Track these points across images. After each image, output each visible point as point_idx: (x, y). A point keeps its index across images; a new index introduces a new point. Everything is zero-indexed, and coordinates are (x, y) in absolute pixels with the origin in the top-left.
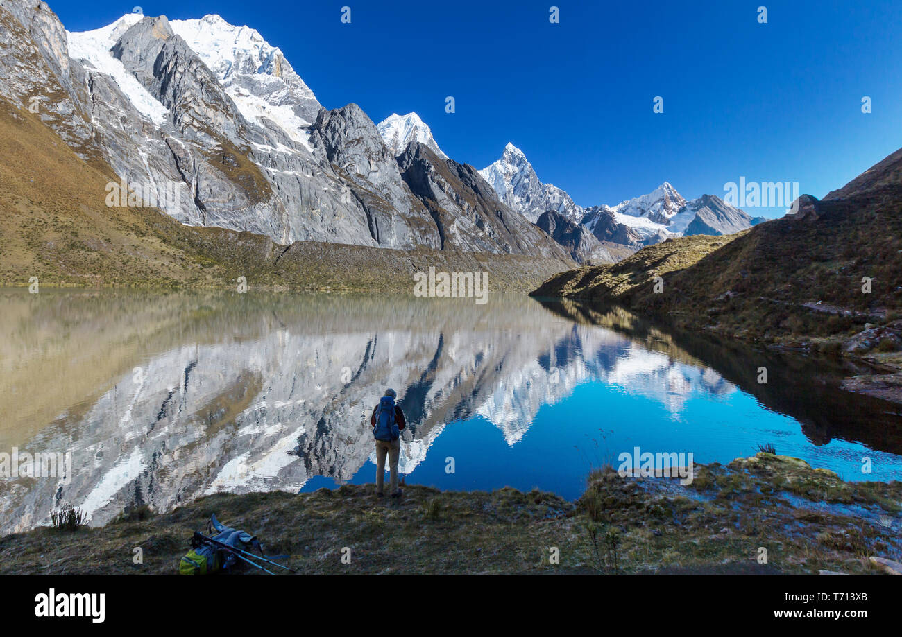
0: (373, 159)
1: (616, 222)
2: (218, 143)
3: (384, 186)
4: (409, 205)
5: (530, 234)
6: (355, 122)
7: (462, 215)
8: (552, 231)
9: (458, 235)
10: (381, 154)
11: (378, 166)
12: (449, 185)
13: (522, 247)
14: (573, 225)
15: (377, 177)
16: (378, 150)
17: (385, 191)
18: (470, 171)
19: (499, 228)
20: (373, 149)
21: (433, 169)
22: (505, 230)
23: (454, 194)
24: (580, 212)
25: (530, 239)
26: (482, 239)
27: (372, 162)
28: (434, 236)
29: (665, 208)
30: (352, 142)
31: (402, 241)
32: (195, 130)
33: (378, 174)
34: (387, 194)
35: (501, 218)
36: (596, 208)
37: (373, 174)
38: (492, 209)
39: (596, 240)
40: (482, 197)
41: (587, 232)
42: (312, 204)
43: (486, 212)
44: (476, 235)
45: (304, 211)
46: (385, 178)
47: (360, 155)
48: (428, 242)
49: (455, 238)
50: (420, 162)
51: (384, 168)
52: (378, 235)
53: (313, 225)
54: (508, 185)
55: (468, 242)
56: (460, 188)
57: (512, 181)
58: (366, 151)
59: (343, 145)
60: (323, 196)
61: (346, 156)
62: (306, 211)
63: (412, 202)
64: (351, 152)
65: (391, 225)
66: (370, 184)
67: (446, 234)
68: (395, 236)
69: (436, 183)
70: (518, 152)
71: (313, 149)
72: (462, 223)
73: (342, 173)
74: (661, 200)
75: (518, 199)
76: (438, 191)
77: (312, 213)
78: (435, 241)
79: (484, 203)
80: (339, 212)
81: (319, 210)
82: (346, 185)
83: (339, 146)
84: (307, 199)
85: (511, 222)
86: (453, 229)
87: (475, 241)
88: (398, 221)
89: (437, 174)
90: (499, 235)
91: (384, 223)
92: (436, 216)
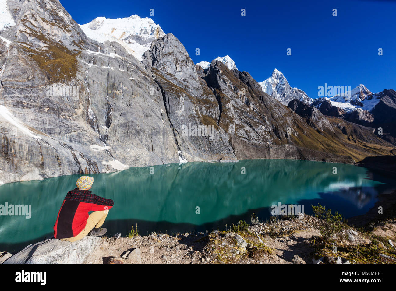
0: (178, 64)
1: (331, 105)
2: (45, 45)
3: (185, 80)
4: (202, 92)
5: (281, 110)
6: (169, 43)
7: (237, 98)
8: (295, 108)
9: (232, 110)
10: (185, 62)
11: (182, 68)
12: (230, 81)
13: (274, 117)
14: (307, 106)
15: (181, 75)
16: (183, 59)
17: (185, 83)
18: (246, 75)
19: (260, 106)
20: (180, 58)
21: (221, 72)
22: (264, 107)
23: (233, 86)
24: (311, 101)
25: (280, 112)
26: (248, 112)
27: (177, 66)
28: (215, 110)
29: (360, 97)
30: (166, 55)
31: (188, 113)
32: (27, 35)
33: (181, 73)
34: (187, 85)
36: (320, 98)
37: (178, 73)
38: (257, 95)
39: (321, 114)
40: (252, 89)
41: (315, 110)
42: (116, 87)
43: (252, 97)
44: (245, 110)
45: (109, 92)
46: (186, 76)
47: (170, 62)
48: (211, 113)
49: (230, 111)
50: (214, 69)
51: (186, 70)
52: (169, 108)
53: (116, 101)
54: (274, 89)
55: (239, 114)
56: (238, 84)
57: (276, 87)
58: (174, 59)
59: (161, 56)
60: (125, 82)
61: (161, 62)
62: (111, 92)
63: (204, 90)
64: (165, 60)
65: (179, 102)
66: (176, 79)
67: (224, 108)
68: (183, 109)
69: (222, 79)
70: (280, 73)
71: (142, 60)
72: (236, 103)
73: (157, 72)
74: (357, 93)
75: (279, 95)
76: (223, 84)
77: (115, 93)
78: (215, 113)
79: (252, 92)
80: (136, 93)
81: (121, 91)
82: (155, 78)
83: (158, 57)
84: (112, 84)
85: (268, 103)
86: (229, 106)
87: (243, 113)
88: (186, 100)
89: (223, 75)
90: (260, 110)
91: (174, 101)
92: (219, 98)
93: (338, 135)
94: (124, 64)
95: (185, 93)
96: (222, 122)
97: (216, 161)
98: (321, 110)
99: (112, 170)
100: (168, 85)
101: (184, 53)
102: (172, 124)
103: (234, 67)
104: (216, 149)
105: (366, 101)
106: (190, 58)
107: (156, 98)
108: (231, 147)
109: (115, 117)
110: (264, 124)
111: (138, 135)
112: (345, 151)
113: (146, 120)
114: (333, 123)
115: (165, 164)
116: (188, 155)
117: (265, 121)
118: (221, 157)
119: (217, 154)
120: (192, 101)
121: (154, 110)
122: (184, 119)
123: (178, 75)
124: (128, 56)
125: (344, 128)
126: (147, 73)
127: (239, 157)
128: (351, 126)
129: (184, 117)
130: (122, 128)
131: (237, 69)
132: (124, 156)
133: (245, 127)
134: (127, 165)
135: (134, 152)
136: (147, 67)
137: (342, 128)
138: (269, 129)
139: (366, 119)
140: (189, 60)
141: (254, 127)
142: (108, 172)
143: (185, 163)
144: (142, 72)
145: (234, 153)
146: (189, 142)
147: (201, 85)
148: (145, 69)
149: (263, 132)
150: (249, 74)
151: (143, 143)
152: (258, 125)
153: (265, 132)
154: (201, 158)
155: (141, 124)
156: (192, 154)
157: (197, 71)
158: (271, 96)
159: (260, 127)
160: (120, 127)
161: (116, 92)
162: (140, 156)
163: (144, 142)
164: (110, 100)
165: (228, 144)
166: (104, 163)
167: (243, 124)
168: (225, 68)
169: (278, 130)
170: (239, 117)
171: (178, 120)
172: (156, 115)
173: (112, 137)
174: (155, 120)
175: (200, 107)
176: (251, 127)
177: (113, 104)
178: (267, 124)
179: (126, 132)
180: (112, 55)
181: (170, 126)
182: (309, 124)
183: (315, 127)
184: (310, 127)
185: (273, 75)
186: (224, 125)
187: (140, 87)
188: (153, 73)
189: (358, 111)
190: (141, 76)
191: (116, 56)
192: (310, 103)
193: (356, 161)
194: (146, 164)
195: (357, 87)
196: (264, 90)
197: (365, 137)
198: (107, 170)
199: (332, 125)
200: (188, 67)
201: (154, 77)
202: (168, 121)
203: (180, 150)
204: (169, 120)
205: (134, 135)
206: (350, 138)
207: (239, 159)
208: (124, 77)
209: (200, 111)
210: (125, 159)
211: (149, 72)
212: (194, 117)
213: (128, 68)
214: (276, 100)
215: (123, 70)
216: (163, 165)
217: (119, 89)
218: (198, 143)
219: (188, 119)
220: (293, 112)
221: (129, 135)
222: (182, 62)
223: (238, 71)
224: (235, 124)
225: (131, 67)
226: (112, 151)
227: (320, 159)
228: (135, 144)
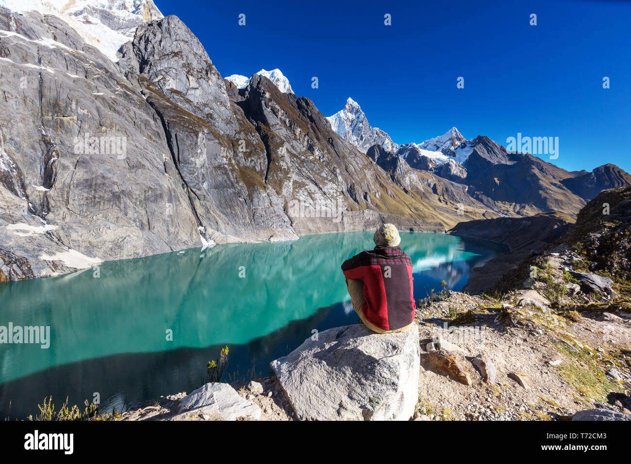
0: (192, 75)
1: (420, 154)
3: (206, 105)
4: (236, 126)
5: (357, 160)
6: (172, 33)
7: (294, 140)
8: (376, 157)
9: (287, 158)
10: (204, 72)
11: (199, 83)
12: (283, 111)
13: (349, 170)
14: (392, 155)
15: (197, 95)
16: (200, 67)
17: (207, 110)
18: (307, 104)
19: (329, 153)
20: (195, 65)
21: (267, 95)
22: (334, 155)
23: (287, 121)
24: (396, 147)
25: (357, 163)
26: (311, 162)
27: (191, 78)
28: (260, 158)
29: (453, 145)
30: (168, 55)
31: (213, 161)
33: (198, 92)
34: (210, 114)
35: (332, 144)
36: (407, 145)
37: (193, 91)
38: (325, 137)
39: (408, 166)
40: (316, 126)
41: (402, 160)
42: (62, 108)
43: (318, 138)
44: (306, 158)
45: (46, 117)
46: (208, 97)
47: (176, 70)
48: (253, 164)
49: (283, 161)
50: (256, 89)
51: (206, 87)
52: (178, 154)
53: (64, 136)
54: (348, 128)
55: (297, 165)
56: (295, 116)
57: (351, 125)
58: (184, 66)
59: (157, 57)
60: (82, 99)
61: (159, 69)
62: (50, 118)
63: (240, 124)
64: (165, 65)
65: (196, 143)
66: (189, 102)
67: (274, 156)
68: (205, 156)
69: (270, 108)
70: (356, 104)
71: (118, 59)
72: (293, 147)
73: (151, 87)
74: (450, 139)
75: (354, 138)
76: (271, 116)
77: (61, 120)
78: (260, 163)
79: (317, 132)
80: (108, 122)
81: (75, 118)
82: (146, 97)
83: (151, 58)
84: (52, 101)
85: (341, 148)
86: (282, 151)
87: (305, 164)
88: (209, 139)
89: (271, 101)
90: (328, 159)
91: (187, 140)
92: (265, 139)
93: (428, 195)
94: (78, 65)
95: (206, 127)
96: (271, 178)
97: (264, 240)
98: (409, 160)
99: (65, 269)
100: (173, 111)
101: (203, 57)
102: (184, 181)
103: (288, 90)
104: (263, 222)
105: (459, 149)
106: (214, 67)
107: (152, 134)
108: (287, 217)
109: (65, 168)
110: (334, 180)
111: (117, 202)
112: (435, 217)
113: (133, 175)
114: (422, 179)
115: (175, 250)
116: (217, 234)
117: (337, 176)
118: (272, 234)
119: (264, 229)
120: (221, 141)
121: (148, 155)
122: (207, 172)
123: (192, 94)
124: (85, 49)
125: (435, 185)
126: (130, 86)
127: (300, 232)
128: (442, 183)
129: (207, 169)
130: (81, 190)
131: (293, 93)
132: (90, 242)
133: (308, 185)
134: (97, 258)
135: (110, 234)
136: (130, 74)
137: (432, 186)
138: (343, 188)
139: (459, 174)
140: (213, 69)
141: (321, 186)
142: (55, 274)
143: (212, 246)
144: (118, 83)
145: (291, 226)
146: (218, 212)
147: (236, 115)
148: (125, 78)
149: (333, 193)
150: (312, 102)
151: (129, 216)
152: (326, 181)
153: (336, 193)
154: (238, 237)
155: (124, 182)
156: (224, 231)
157: (228, 90)
158: (343, 138)
159: (330, 185)
160: (77, 187)
161: (62, 118)
162: (125, 241)
163: (131, 213)
164: (50, 134)
165: (282, 213)
166: (44, 257)
167: (304, 180)
168: (274, 89)
169: (354, 190)
170: (299, 169)
171: (196, 174)
172: (153, 165)
173: (60, 207)
174: (152, 174)
175: (234, 152)
176: (316, 184)
177: (57, 141)
178: (340, 180)
179: (91, 196)
180: (48, 42)
181: (181, 186)
182: (394, 181)
183: (401, 185)
184: (395, 185)
185: (347, 106)
186: (275, 183)
187: (115, 111)
188: (143, 87)
189: (451, 163)
190: (117, 91)
191: (57, 46)
192: (395, 151)
193: (447, 228)
194: (138, 254)
195: (449, 131)
196: (334, 129)
197: (457, 197)
198: (54, 271)
199: (421, 181)
200: (210, 82)
201: (144, 95)
202: (178, 176)
203: (202, 226)
204: (180, 173)
205: (109, 201)
206: (441, 199)
207: (300, 235)
208: (80, 90)
209: (235, 159)
210: (93, 247)
211: (134, 84)
212: (225, 168)
213: (86, 72)
214: (351, 144)
215: (75, 76)
216: (172, 252)
217: (68, 113)
218: (234, 212)
219: (214, 173)
220: (374, 163)
221: (98, 202)
222: (200, 72)
223: (294, 96)
224: (292, 180)
225: (94, 71)
226: (62, 234)
227: (407, 229)
228: (111, 217)
